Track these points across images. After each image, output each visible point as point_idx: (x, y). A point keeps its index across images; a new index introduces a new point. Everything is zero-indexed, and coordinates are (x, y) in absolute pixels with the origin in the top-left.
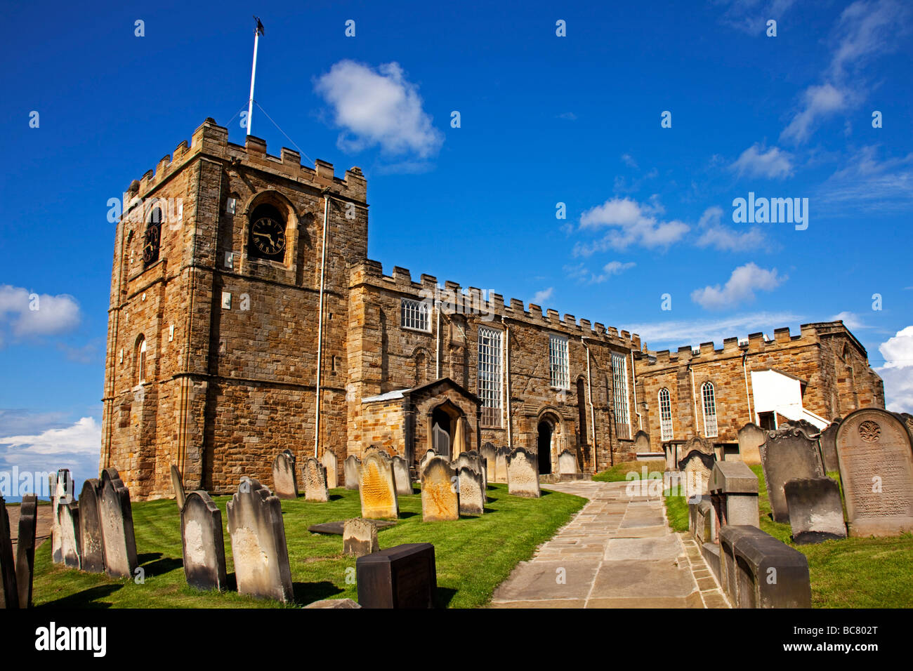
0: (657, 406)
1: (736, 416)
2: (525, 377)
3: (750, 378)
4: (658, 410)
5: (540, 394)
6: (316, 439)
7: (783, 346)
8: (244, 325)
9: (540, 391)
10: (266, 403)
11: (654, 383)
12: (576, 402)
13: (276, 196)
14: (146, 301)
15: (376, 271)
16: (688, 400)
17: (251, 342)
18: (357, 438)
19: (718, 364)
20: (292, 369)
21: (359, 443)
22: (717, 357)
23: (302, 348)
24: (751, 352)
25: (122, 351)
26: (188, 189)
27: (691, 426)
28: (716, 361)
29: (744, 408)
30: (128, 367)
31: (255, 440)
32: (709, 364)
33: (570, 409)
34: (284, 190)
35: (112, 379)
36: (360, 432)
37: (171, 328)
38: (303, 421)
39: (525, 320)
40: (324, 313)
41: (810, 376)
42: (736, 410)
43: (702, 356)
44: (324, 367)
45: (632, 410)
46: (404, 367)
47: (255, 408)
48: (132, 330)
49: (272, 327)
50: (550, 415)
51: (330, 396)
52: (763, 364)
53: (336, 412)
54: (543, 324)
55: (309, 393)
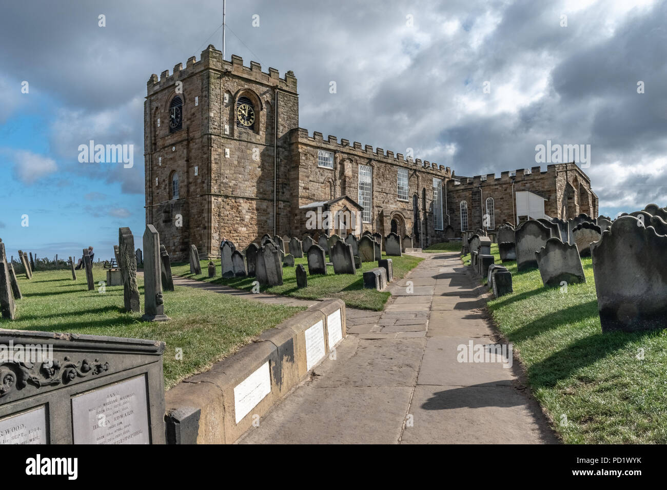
0: (459, 211)
1: (506, 218)
2: (384, 194)
3: (515, 194)
4: (460, 213)
5: (392, 204)
6: (275, 229)
7: (536, 177)
8: (236, 166)
9: (392, 202)
10: (249, 209)
11: (458, 197)
12: (412, 208)
13: (250, 91)
14: (176, 151)
15: (306, 135)
16: (478, 208)
17: (240, 176)
18: (296, 228)
19: (497, 187)
20: (261, 190)
21: (298, 231)
22: (496, 183)
23: (266, 179)
24: (517, 180)
25: (157, 179)
26: (202, 88)
27: (479, 223)
28: (496, 185)
29: (511, 214)
30: (165, 189)
31: (244, 229)
32: (492, 187)
33: (409, 212)
34: (254, 87)
35: (151, 195)
36: (299, 225)
37: (196, 168)
38: (267, 219)
39: (385, 160)
40: (278, 159)
41: (551, 196)
42: (506, 214)
43: (488, 182)
44: (278, 189)
45: (444, 213)
46: (320, 189)
47: (244, 211)
48: (165, 167)
49: (250, 167)
50: (397, 216)
51: (282, 205)
52: (523, 188)
53: (284, 214)
54: (394, 162)
55: (270, 203)
